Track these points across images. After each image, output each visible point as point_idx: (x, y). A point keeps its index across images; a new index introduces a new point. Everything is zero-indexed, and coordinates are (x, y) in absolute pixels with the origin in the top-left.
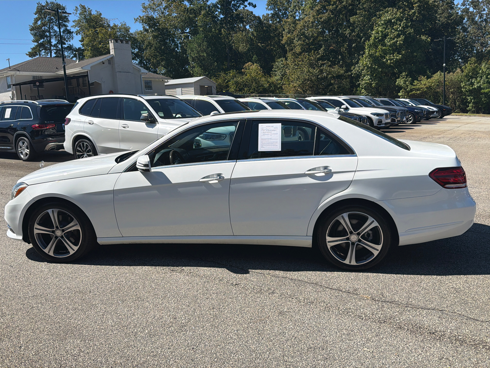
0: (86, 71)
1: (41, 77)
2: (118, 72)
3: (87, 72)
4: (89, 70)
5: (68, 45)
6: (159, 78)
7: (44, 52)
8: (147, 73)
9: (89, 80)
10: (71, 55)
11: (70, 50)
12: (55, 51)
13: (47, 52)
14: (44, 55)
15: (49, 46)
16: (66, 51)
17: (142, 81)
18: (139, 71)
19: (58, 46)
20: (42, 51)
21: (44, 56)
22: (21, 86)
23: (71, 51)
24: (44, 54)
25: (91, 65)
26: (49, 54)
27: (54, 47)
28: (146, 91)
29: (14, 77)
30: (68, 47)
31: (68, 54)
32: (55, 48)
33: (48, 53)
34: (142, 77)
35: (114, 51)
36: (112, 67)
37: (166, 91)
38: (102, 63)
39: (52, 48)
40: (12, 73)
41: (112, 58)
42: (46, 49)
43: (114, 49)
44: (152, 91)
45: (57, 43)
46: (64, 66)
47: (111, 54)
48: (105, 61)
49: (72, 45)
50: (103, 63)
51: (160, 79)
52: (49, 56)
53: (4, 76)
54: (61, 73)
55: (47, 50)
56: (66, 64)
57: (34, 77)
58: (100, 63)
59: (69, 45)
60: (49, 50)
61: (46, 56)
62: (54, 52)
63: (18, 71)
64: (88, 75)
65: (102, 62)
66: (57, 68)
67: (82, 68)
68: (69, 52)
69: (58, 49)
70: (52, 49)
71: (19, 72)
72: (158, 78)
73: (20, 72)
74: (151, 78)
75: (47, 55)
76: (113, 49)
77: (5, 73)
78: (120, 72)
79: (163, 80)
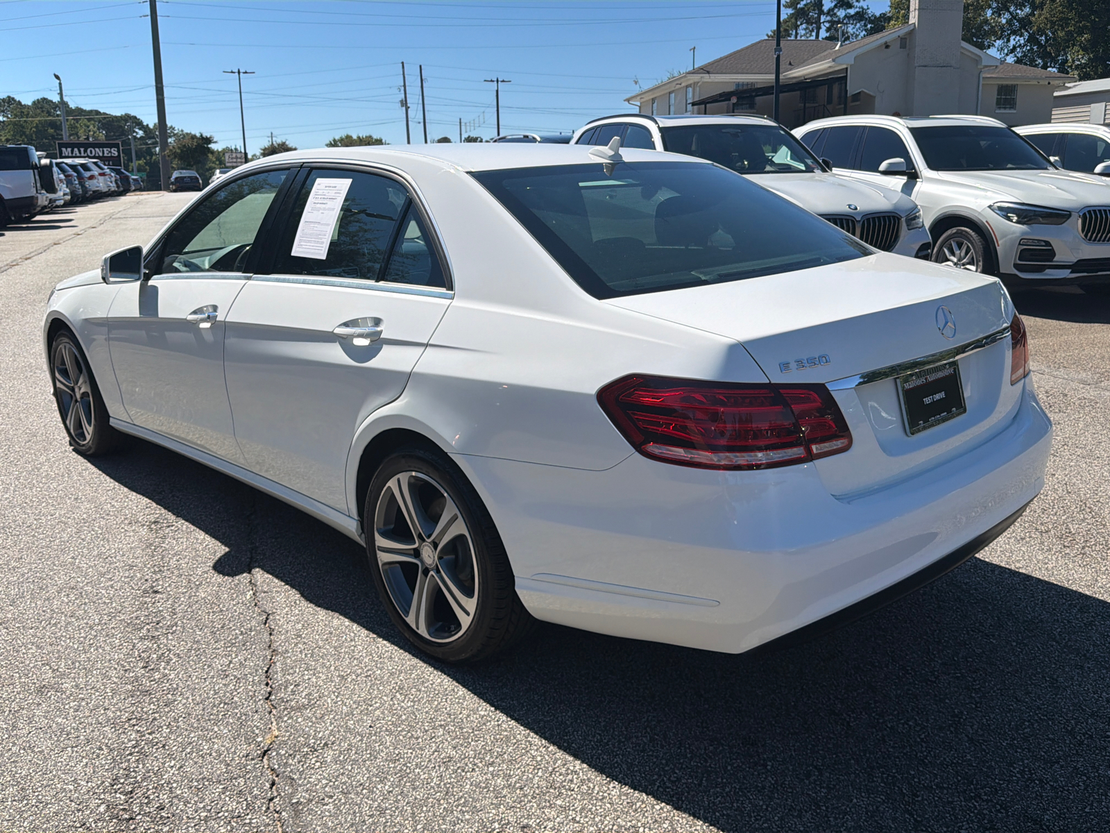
0: (844, 66)
1: (752, 84)
2: (919, 66)
3: (847, 68)
4: (851, 65)
5: (857, 9)
6: (1038, 79)
7: (805, 29)
8: (997, 66)
9: (848, 88)
10: (862, 31)
11: (860, 21)
12: (827, 25)
13: (811, 28)
14: (804, 35)
15: (815, 14)
16: (852, 24)
17: (980, 88)
18: (977, 60)
19: (835, 14)
20: (800, 27)
21: (803, 38)
22: (708, 105)
23: (863, 22)
24: (803, 32)
25: (855, 53)
26: (814, 34)
27: (826, 16)
28: (997, 111)
29: (699, 87)
30: (857, 13)
31: (854, 30)
32: (829, 18)
33: (813, 30)
34: (984, 76)
35: (917, 16)
36: (908, 55)
37: (1053, 113)
38: (884, 47)
39: (823, 18)
40: (696, 78)
41: (912, 32)
42: (809, 22)
43: (919, 9)
44: (1015, 111)
45: (836, 6)
46: (777, 58)
47: (910, 23)
48: (895, 40)
49: (865, 7)
50: (887, 47)
51: (1043, 79)
52: (813, 38)
53: (683, 85)
54: (795, 73)
55: (812, 25)
56: (781, 53)
57: (738, 84)
58: (880, 46)
59: (861, 10)
60: (816, 23)
61: (807, 37)
62: (825, 28)
63: (708, 73)
64: (846, 76)
65: (886, 43)
66: (790, 64)
67: (834, 60)
68: (858, 25)
69: (834, 19)
70: (822, 21)
71: (707, 75)
72: (1035, 78)
73: (711, 75)
74: (1016, 78)
75: (811, 35)
76: (915, 9)
77: (683, 80)
78: (925, 66)
79: (1049, 83)
